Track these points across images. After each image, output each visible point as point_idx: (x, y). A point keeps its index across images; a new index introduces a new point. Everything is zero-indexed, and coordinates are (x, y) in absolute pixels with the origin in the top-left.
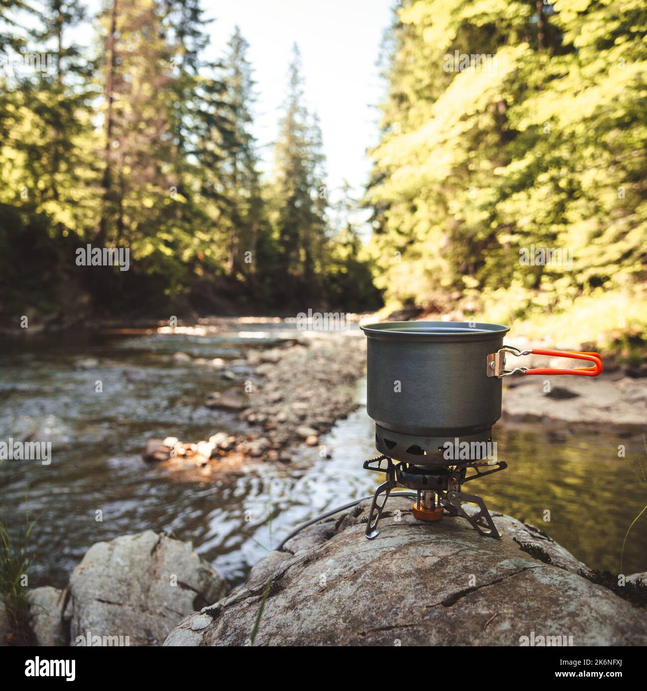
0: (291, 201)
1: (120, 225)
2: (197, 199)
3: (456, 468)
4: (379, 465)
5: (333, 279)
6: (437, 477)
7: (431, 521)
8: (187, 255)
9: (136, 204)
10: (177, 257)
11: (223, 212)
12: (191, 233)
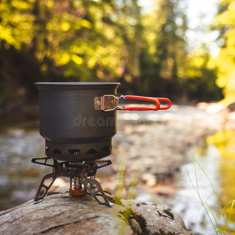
0: (163, 27)
1: (46, 42)
2: (99, 25)
3: (85, 163)
4: (46, 161)
5: (191, 81)
6: (75, 169)
7: (76, 196)
8: (91, 63)
9: (57, 28)
10: (85, 65)
11: (117, 34)
12: (95, 48)
